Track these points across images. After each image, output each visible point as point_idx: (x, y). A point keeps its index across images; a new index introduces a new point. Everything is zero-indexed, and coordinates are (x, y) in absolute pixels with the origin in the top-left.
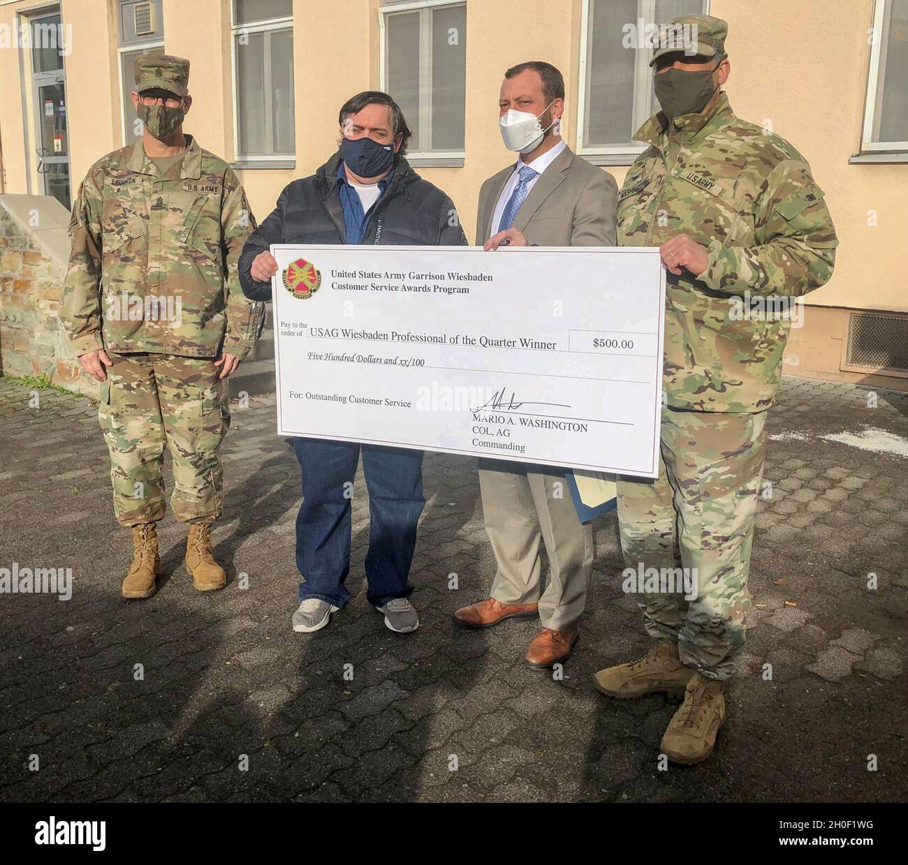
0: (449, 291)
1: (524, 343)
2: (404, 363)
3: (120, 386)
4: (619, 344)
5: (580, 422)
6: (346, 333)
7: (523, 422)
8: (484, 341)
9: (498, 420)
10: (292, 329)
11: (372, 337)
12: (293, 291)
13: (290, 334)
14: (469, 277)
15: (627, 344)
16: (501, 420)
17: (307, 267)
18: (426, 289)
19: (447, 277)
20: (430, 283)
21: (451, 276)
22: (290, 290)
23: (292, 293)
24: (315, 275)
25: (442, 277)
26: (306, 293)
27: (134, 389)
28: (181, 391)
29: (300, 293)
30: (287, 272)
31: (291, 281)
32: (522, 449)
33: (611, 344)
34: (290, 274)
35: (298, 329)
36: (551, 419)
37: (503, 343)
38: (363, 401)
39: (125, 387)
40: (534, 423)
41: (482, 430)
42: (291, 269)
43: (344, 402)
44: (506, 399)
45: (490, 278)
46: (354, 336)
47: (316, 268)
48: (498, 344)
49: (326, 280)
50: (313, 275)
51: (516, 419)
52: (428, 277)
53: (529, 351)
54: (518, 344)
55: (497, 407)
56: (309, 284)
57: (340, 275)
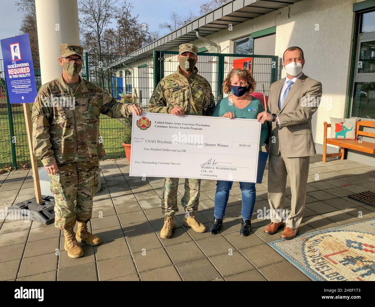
0: (196, 129)
1: (219, 145)
2: (179, 151)
3: (64, 175)
4: (247, 146)
5: (234, 168)
6: (158, 142)
7: (217, 168)
8: (206, 144)
9: (209, 168)
10: (138, 140)
11: (168, 143)
12: (140, 127)
13: (137, 141)
14: (202, 125)
15: (249, 146)
16: (210, 168)
17: (146, 120)
18: (188, 128)
19: (195, 125)
20: (190, 127)
21: (197, 125)
22: (139, 127)
23: (140, 128)
24: (149, 123)
25: (193, 125)
26: (145, 128)
27: (69, 175)
28: (89, 173)
29: (142, 128)
30: (138, 121)
31: (140, 124)
32: (217, 176)
33: (245, 146)
34: (140, 122)
35: (141, 140)
36: (226, 167)
37: (212, 145)
38: (163, 163)
39: (66, 175)
40: (221, 168)
41: (204, 171)
42: (140, 120)
43: (156, 164)
44: (212, 161)
45: (209, 126)
46: (162, 142)
47: (150, 120)
48: (211, 145)
49: (153, 124)
50: (148, 122)
51: (215, 167)
52: (189, 125)
53: (220, 147)
54: (217, 145)
55: (209, 164)
56: (146, 125)
57: (158, 123)
